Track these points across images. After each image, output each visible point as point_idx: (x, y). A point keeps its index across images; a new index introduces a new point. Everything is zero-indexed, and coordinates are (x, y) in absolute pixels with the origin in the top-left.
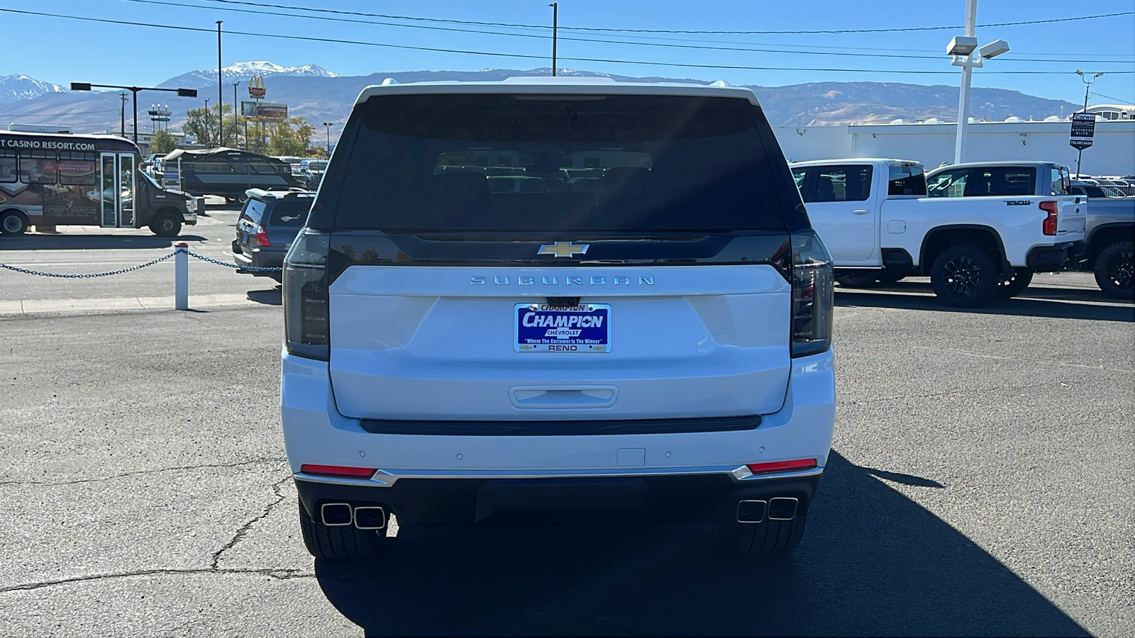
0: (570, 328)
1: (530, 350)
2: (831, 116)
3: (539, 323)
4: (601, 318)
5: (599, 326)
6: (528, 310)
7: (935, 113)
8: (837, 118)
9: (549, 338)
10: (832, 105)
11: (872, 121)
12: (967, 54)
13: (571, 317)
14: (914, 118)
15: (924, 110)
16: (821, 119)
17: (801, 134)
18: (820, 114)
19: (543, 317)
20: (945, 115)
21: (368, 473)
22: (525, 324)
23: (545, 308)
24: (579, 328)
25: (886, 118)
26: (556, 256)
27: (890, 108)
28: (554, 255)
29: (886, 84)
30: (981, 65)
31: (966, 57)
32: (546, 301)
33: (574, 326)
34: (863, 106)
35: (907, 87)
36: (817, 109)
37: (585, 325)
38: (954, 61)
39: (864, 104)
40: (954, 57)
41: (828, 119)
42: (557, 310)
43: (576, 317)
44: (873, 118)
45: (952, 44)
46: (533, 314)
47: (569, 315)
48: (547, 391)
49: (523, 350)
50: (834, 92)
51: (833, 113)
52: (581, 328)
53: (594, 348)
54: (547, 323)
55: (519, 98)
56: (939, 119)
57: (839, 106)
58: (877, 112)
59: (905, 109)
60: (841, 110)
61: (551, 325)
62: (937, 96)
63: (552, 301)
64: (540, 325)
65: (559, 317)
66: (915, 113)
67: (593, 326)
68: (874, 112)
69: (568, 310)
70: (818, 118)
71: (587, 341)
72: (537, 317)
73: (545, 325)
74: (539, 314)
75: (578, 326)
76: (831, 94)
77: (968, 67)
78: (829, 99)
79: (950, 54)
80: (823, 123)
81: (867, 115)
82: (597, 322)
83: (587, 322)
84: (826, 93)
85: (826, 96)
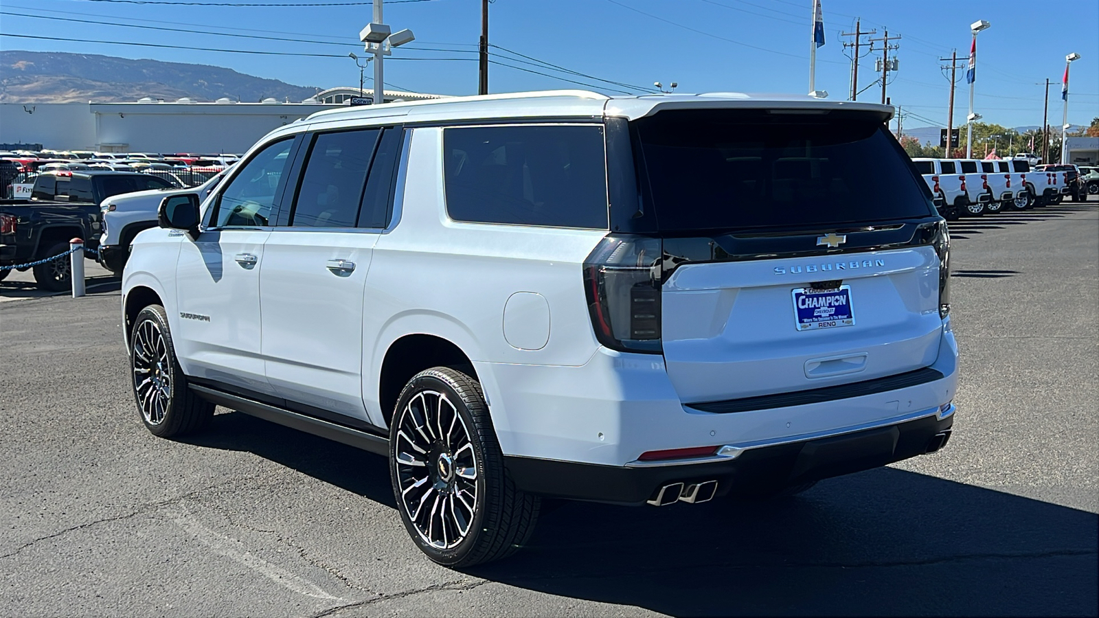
0: (828, 307)
1: (807, 328)
2: (23, 90)
3: (809, 304)
4: (845, 296)
5: (844, 304)
6: (801, 294)
7: (146, 90)
8: (31, 93)
9: (817, 317)
10: (23, 78)
11: (74, 98)
12: (380, 42)
13: (828, 298)
14: (121, 95)
15: (132, 86)
16: (12, 93)
17: (30, 112)
18: (10, 88)
19: (811, 299)
20: (156, 93)
21: (712, 451)
22: (801, 307)
23: (811, 291)
24: (833, 307)
25: (90, 94)
26: (829, 246)
27: (93, 83)
28: (827, 245)
29: (86, 55)
30: (389, 53)
31: (377, 45)
32: (809, 286)
33: (830, 306)
34: (61, 80)
35: (111, 60)
36: (5, 81)
37: (837, 304)
38: (367, 48)
39: (62, 78)
40: (367, 43)
41: (19, 94)
42: (818, 292)
43: (830, 297)
44: (74, 94)
45: (367, 31)
46: (804, 297)
47: (825, 295)
48: (822, 362)
49: (803, 329)
50: (24, 62)
51: (26, 86)
52: (834, 306)
53: (846, 322)
54: (814, 304)
55: (772, 112)
56: (153, 98)
57: (32, 79)
58: (78, 87)
59: (111, 85)
60: (36, 84)
61: (817, 306)
62: (144, 71)
63: (815, 285)
64: (810, 307)
65: (820, 298)
66: (122, 89)
67: (841, 304)
68: (73, 88)
69: (826, 292)
70: (7, 92)
71: (840, 317)
72: (807, 299)
73: (813, 306)
74: (808, 297)
75: (833, 305)
76: (21, 64)
77: (379, 54)
78: (19, 71)
79: (366, 40)
80: (15, 99)
81: (68, 90)
82: (842, 300)
83: (837, 300)
84: (15, 63)
85: (15, 66)
